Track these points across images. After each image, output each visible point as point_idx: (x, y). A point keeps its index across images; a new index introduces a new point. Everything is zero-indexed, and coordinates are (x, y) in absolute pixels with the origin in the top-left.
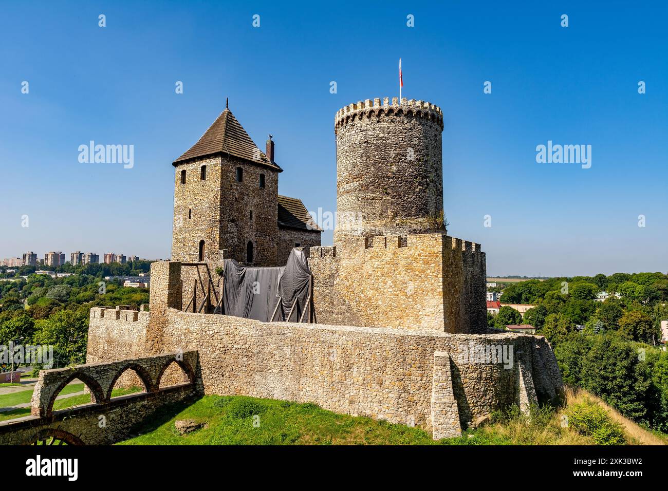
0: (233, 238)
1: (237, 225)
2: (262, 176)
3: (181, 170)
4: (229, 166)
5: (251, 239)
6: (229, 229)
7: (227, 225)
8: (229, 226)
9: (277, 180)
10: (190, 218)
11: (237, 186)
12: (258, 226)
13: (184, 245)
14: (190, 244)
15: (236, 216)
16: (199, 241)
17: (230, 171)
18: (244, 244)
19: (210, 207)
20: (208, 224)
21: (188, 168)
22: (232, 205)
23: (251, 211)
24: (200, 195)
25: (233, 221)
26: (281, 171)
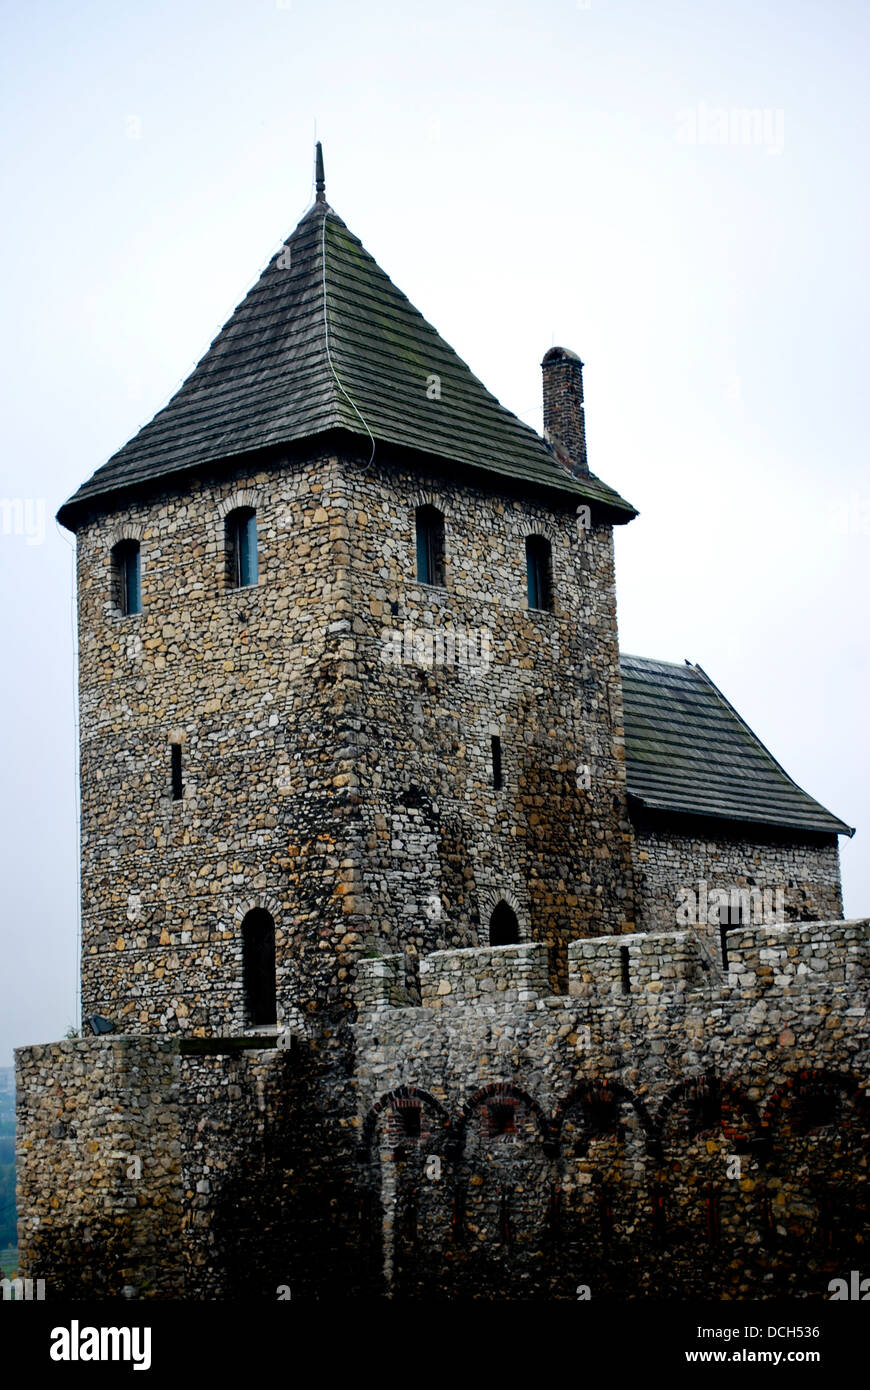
0: (420, 890)
1: (436, 817)
2: (538, 550)
3: (110, 542)
4: (380, 501)
5: (507, 895)
6: (397, 844)
7: (390, 822)
8: (397, 826)
9: (610, 566)
10: (178, 792)
11: (421, 605)
12: (534, 819)
13: (153, 941)
14: (185, 937)
15: (426, 772)
16: (240, 915)
17: (384, 533)
18: (475, 919)
19: (289, 730)
20: (288, 819)
21: (153, 528)
22: (405, 710)
23: (495, 740)
24: (229, 665)
25: (413, 798)
26: (626, 514)
